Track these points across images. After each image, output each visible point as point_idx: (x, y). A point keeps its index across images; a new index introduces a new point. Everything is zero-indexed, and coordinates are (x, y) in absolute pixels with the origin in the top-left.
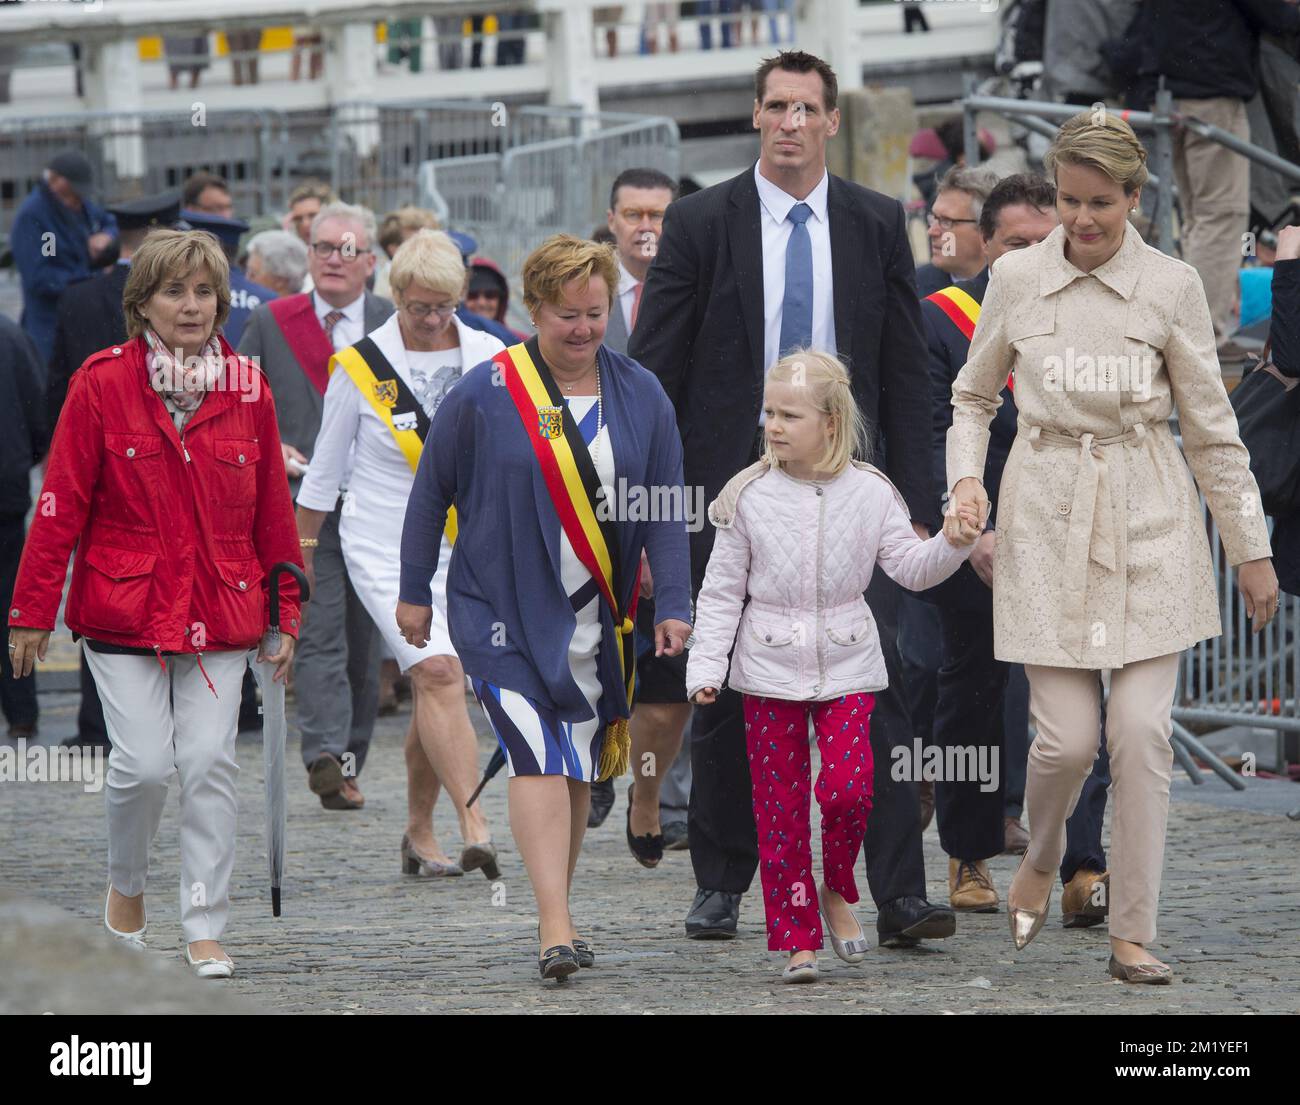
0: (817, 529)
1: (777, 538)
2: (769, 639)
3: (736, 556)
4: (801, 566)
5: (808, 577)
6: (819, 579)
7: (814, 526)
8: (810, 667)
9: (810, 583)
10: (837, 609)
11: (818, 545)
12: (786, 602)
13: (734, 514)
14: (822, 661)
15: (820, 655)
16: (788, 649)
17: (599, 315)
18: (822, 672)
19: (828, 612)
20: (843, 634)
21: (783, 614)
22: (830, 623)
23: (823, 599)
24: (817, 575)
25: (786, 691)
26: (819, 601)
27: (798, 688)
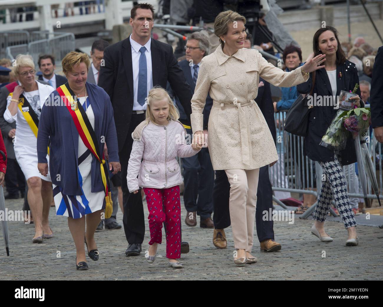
0: (165, 139)
1: (154, 142)
2: (151, 171)
3: (141, 148)
4: (161, 151)
5: (163, 153)
6: (166, 154)
7: (164, 138)
8: (163, 179)
9: (163, 155)
10: (170, 162)
11: (166, 144)
12: (156, 161)
13: (141, 137)
14: (167, 177)
15: (166, 175)
16: (157, 174)
17: (84, 74)
18: (166, 180)
19: (168, 163)
20: (172, 169)
21: (155, 164)
22: (168, 166)
23: (167, 159)
24: (166, 152)
25: (157, 186)
26: (166, 160)
27: (161, 185)
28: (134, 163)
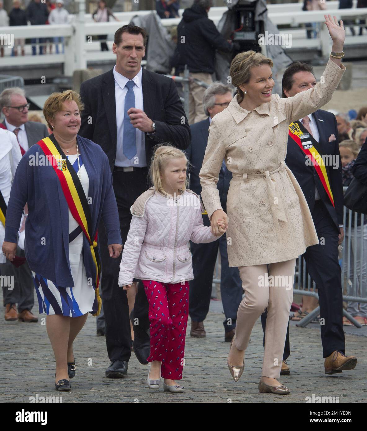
0: (176, 216)
1: (161, 220)
2: (154, 259)
3: (143, 228)
4: (169, 232)
5: (172, 235)
6: (176, 236)
7: (175, 215)
8: (169, 270)
9: (173, 237)
10: (181, 248)
11: (177, 222)
12: (163, 245)
13: (144, 212)
14: (175, 268)
15: (174, 266)
16: (162, 263)
18: (174, 272)
19: (178, 249)
20: (182, 258)
21: (160, 249)
22: (178, 253)
23: (177, 244)
24: (176, 234)
25: (161, 279)
26: (175, 244)
27: (166, 279)
28: (132, 249)
